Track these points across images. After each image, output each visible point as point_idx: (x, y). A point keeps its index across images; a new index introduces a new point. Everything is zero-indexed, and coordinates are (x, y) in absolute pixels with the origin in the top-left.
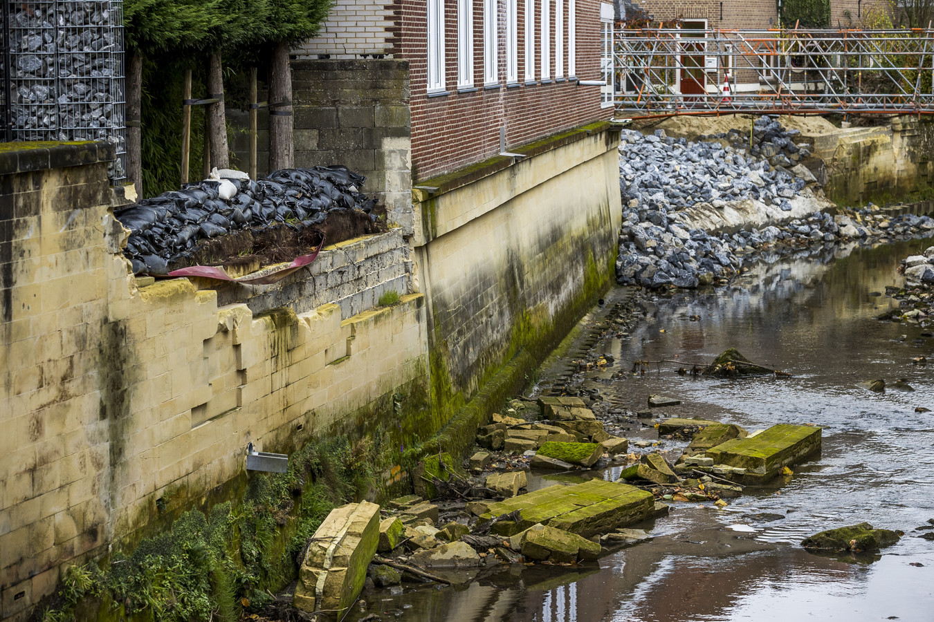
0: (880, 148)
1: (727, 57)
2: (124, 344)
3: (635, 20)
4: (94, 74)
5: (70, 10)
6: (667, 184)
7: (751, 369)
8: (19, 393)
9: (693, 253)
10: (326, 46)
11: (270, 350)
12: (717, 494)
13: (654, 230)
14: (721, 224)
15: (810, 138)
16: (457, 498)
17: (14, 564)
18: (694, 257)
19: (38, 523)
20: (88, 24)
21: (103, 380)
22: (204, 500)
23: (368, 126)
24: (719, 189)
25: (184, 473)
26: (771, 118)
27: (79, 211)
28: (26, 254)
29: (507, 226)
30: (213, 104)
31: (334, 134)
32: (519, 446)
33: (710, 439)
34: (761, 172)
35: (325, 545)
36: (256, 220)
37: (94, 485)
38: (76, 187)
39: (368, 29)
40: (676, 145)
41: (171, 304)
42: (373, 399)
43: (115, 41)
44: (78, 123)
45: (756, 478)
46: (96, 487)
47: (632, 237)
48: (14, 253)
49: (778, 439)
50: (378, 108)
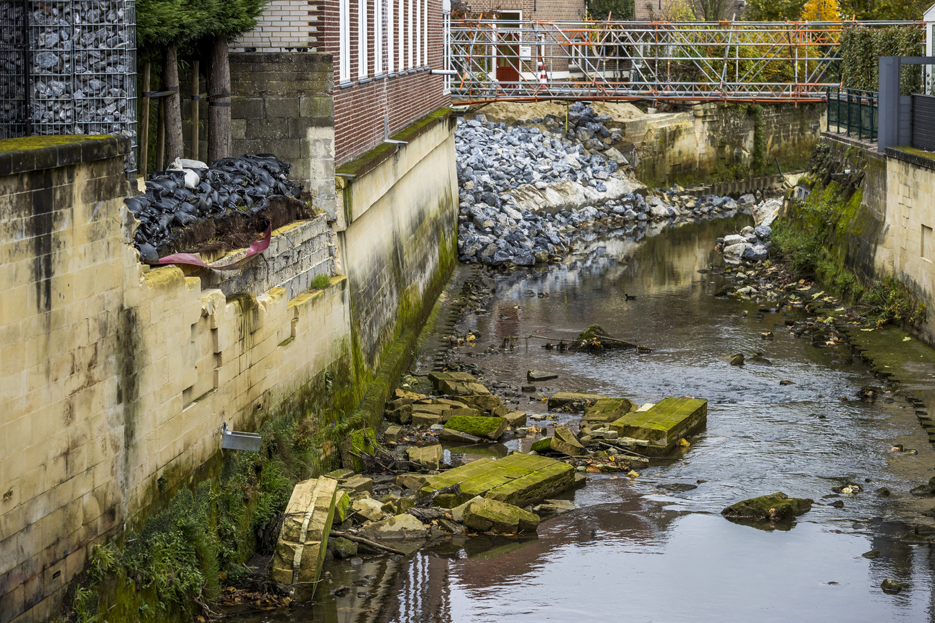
0: (683, 133)
1: (539, 46)
2: (135, 331)
3: (458, 12)
4: (109, 70)
5: (86, 9)
6: (491, 167)
7: (615, 344)
8: (56, 380)
9: (526, 232)
10: (253, 40)
11: (238, 333)
12: (627, 465)
13: (489, 211)
14: (544, 204)
15: (622, 123)
16: (382, 471)
17: (53, 544)
18: (528, 236)
19: (70, 505)
20: (103, 22)
21: (120, 366)
22: (192, 478)
23: (294, 116)
24: (540, 172)
25: (177, 453)
26: (585, 104)
27: (102, 203)
28: (62, 245)
29: (392, 210)
30: (169, 96)
31: (261, 124)
32: (426, 420)
33: (604, 412)
34: (577, 155)
35: (300, 520)
36: (215, 208)
37: (113, 467)
38: (100, 180)
39: (292, 24)
40: (496, 129)
41: (168, 291)
42: (311, 378)
43: (129, 39)
44: (93, 118)
45: (659, 449)
46: (114, 469)
47: (471, 217)
48: (53, 244)
49: (672, 412)
50: (303, 99)
